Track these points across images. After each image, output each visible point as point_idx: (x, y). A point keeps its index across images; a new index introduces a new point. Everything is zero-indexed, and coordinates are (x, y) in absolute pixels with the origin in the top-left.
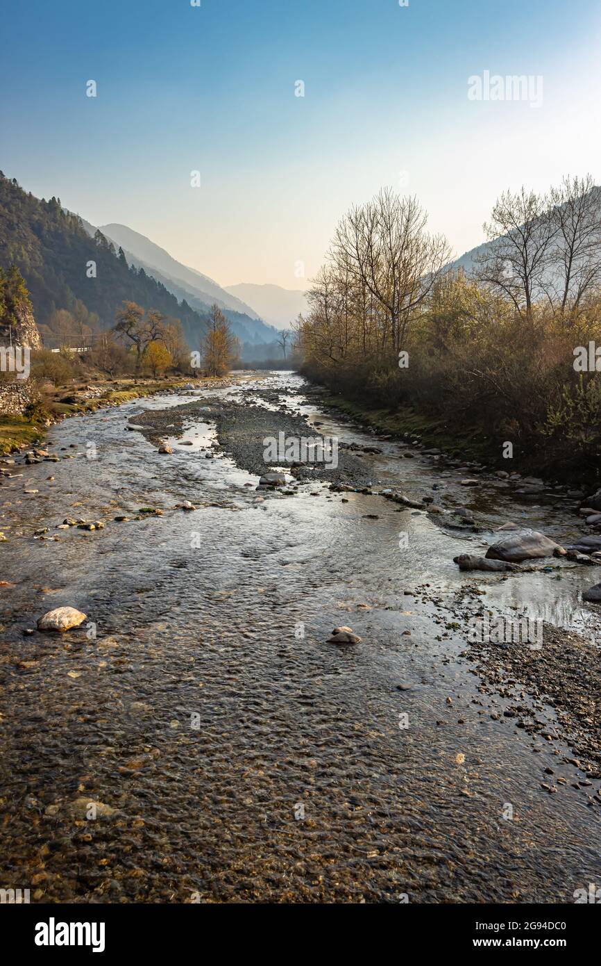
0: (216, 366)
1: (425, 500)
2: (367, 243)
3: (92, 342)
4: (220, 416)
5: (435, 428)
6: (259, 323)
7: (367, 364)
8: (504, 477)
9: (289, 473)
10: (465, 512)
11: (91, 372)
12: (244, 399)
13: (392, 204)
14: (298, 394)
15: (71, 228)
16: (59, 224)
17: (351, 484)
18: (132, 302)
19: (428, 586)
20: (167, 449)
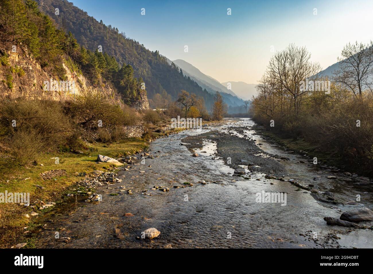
0: (217, 116)
1: (310, 186)
2: (283, 67)
3: (168, 106)
4: (218, 139)
5: (315, 149)
6: (236, 98)
7: (283, 118)
8: (349, 175)
9: (247, 168)
10: (329, 194)
11: (167, 118)
12: (229, 132)
13: (294, 50)
14: (252, 129)
15: (162, 62)
16: (158, 61)
17: (275, 176)
18: (184, 90)
19: (311, 231)
20: (196, 154)
